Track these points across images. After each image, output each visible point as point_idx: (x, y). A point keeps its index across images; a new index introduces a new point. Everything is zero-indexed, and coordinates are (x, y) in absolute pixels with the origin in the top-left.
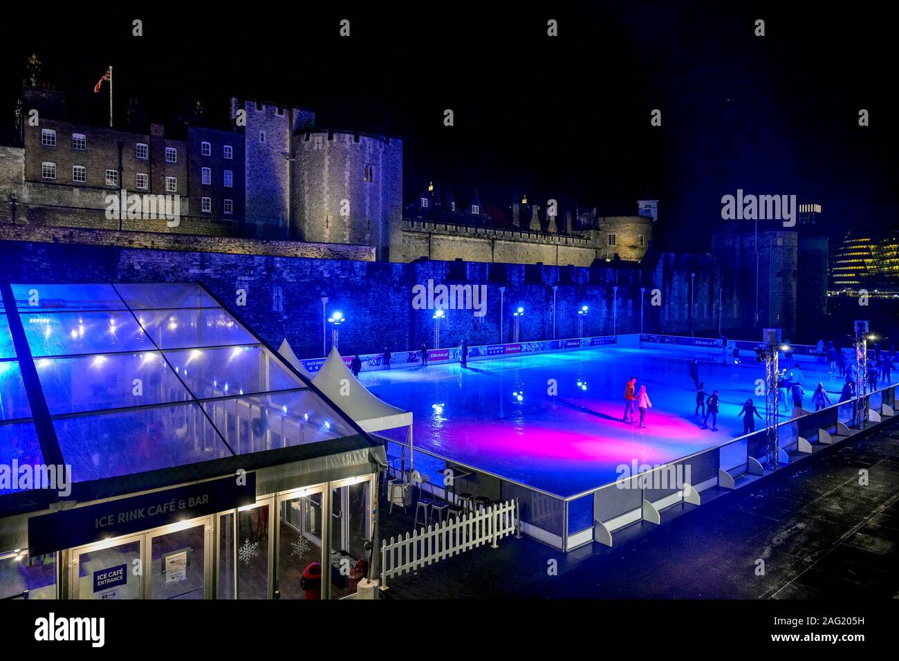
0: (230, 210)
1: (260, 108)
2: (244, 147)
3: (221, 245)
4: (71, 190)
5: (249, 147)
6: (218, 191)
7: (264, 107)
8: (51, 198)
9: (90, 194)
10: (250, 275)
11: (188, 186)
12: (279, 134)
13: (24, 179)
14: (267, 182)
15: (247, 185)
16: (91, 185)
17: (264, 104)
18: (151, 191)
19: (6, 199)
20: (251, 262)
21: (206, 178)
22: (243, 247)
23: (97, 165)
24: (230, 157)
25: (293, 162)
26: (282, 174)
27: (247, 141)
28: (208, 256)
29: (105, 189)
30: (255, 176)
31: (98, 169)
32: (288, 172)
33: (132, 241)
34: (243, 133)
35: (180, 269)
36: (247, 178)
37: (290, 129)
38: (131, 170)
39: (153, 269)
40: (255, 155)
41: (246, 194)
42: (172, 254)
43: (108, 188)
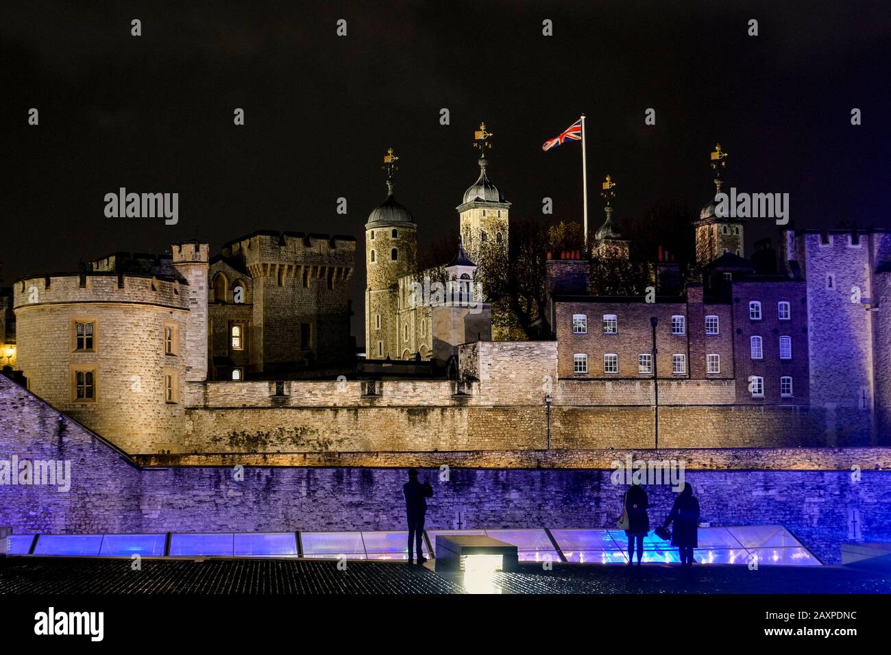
0: (788, 391)
1: (825, 241)
2: (804, 301)
3: (784, 458)
4: (604, 384)
5: (812, 298)
6: (772, 368)
7: (831, 239)
9: (623, 388)
10: (820, 496)
11: (734, 364)
12: (854, 273)
13: (557, 377)
14: (840, 346)
15: (811, 353)
16: (623, 375)
18: (690, 376)
19: (541, 403)
20: (821, 480)
21: (757, 351)
22: (811, 459)
23: (629, 350)
24: (786, 316)
25: (877, 313)
26: (861, 330)
27: (809, 290)
28: (772, 476)
29: (638, 379)
30: (822, 338)
31: (631, 354)
32: (869, 327)
33: (692, 460)
34: (804, 280)
35: (743, 492)
36: (811, 344)
37: (870, 263)
38: (666, 352)
39: (716, 491)
40: (822, 309)
41: (810, 367)
42: (735, 475)
43: (642, 377)
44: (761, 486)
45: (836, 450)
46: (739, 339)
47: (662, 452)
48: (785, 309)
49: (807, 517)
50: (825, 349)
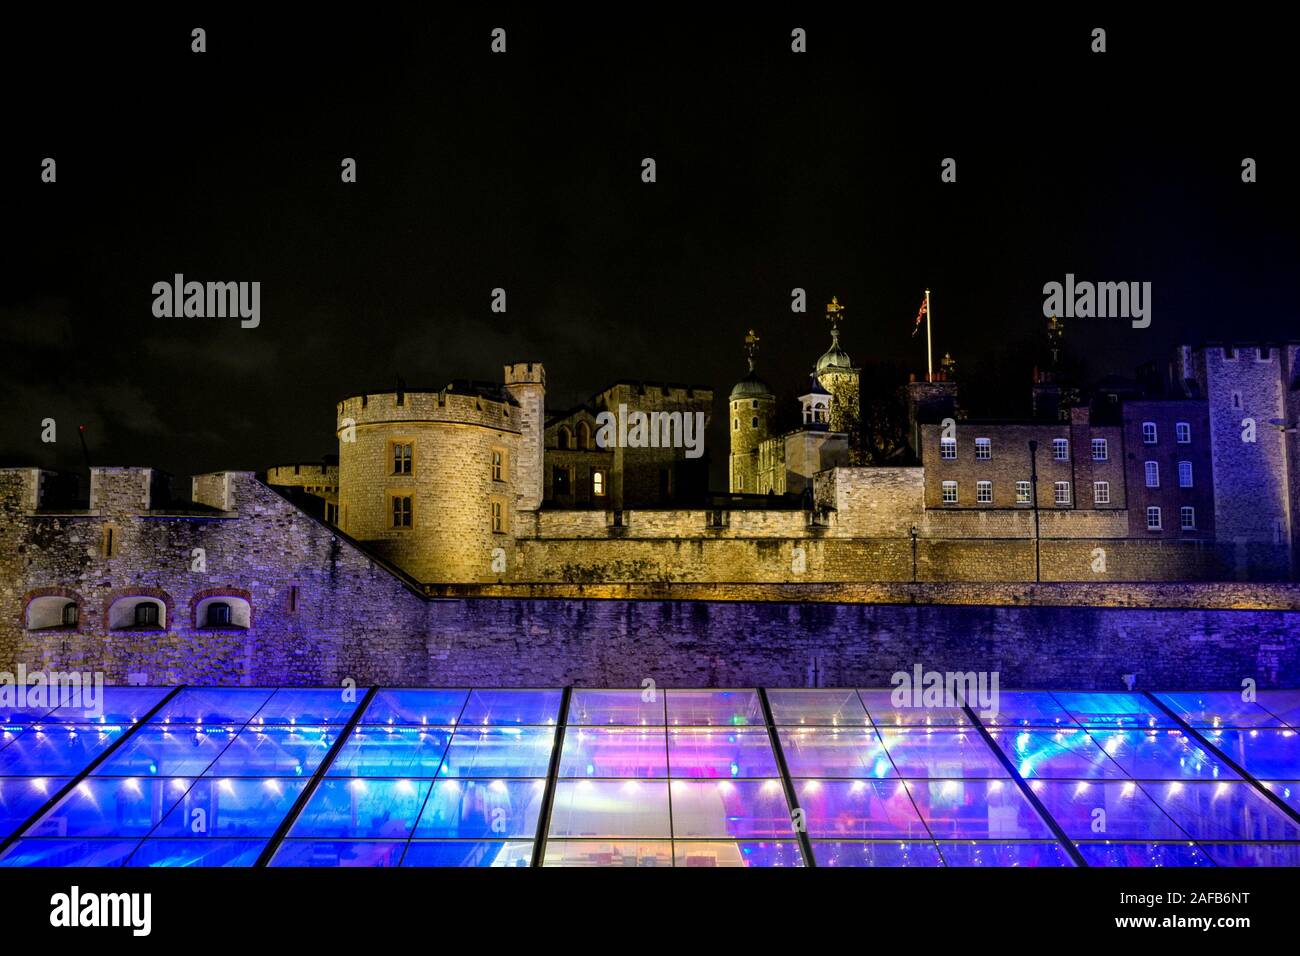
0: (1190, 524)
1: (1229, 355)
2: (1207, 422)
3: (1223, 594)
4: (977, 515)
5: (1215, 419)
6: (1171, 496)
7: (1236, 353)
8: (954, 527)
9: (999, 519)
10: (1279, 643)
11: (1126, 493)
12: (1264, 391)
13: (924, 506)
14: (1250, 472)
15: (1216, 481)
16: (998, 506)
17: (1236, 347)
18: (1075, 506)
19: (906, 535)
20: (1279, 622)
21: (1152, 477)
22: (1257, 597)
23: (1005, 477)
24: (1186, 439)
25: (1293, 434)
26: (1274, 455)
27: (1212, 410)
28: (1215, 616)
29: (1016, 509)
30: (1228, 464)
31: (1007, 482)
32: (1284, 450)
33: (1104, 596)
34: (1206, 399)
35: (1177, 636)
36: (1215, 470)
37: (1284, 378)
38: (1047, 479)
39: (1142, 636)
40: (1228, 431)
41: (1215, 496)
42: (1166, 615)
43: (1020, 507)
44: (1200, 630)
45: (1290, 586)
46: (1131, 466)
47: (1066, 586)
48: (1184, 431)
49: (1262, 669)
50: (1232, 476)
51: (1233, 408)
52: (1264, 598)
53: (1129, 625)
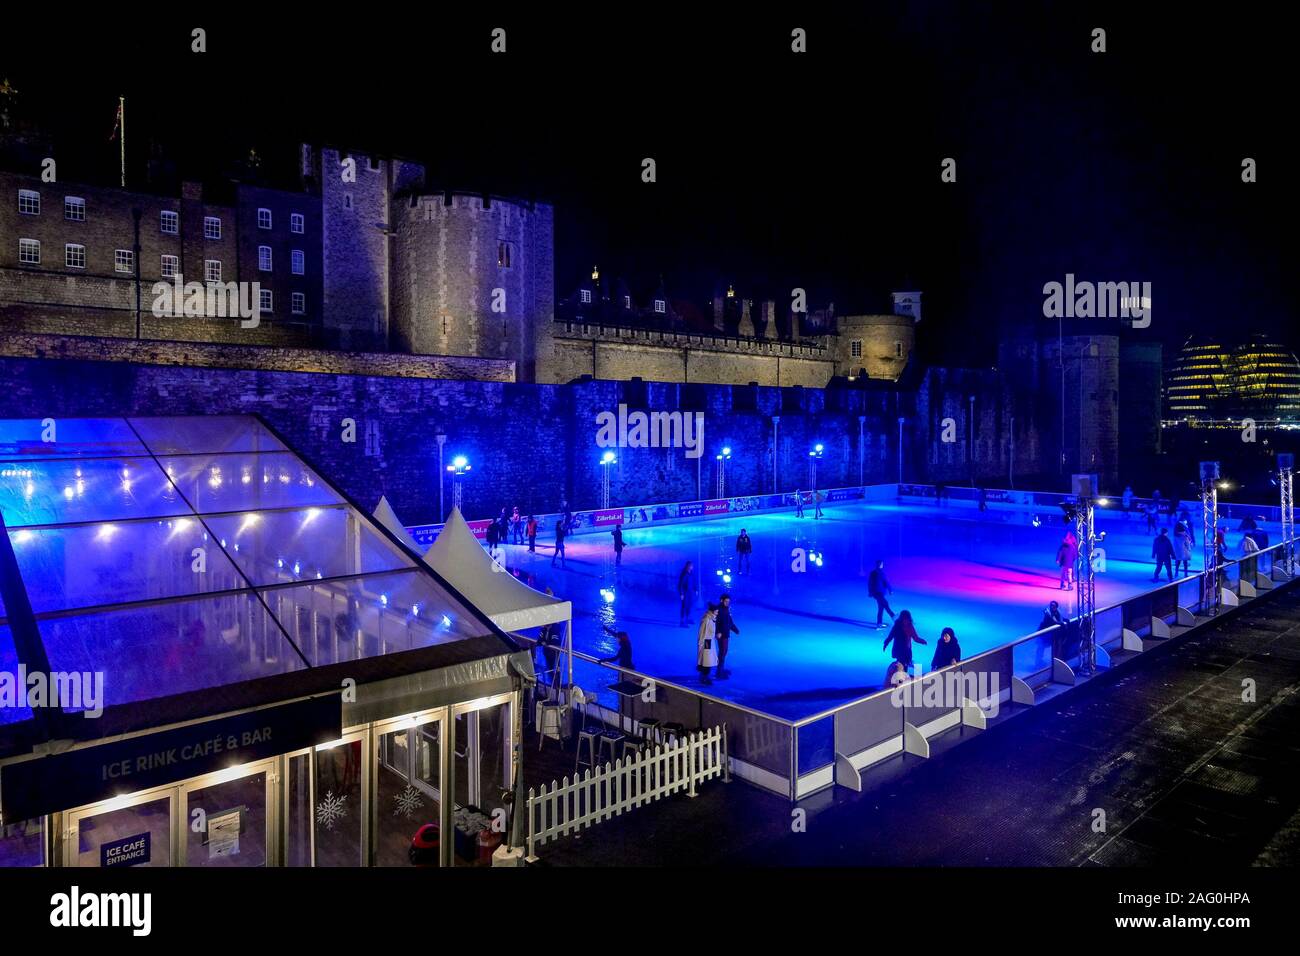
2: (320, 216)
3: (287, 359)
4: (64, 280)
5: (328, 215)
6: (282, 282)
8: (33, 292)
9: (91, 286)
10: (331, 404)
11: (238, 274)
12: (373, 196)
15: (326, 271)
16: (93, 272)
17: (350, 152)
20: (332, 384)
21: (265, 261)
22: (321, 363)
23: (101, 243)
24: (300, 230)
25: (394, 238)
26: (379, 255)
27: (325, 207)
28: (269, 377)
29: (114, 278)
30: (338, 257)
31: (104, 248)
32: (386, 252)
33: (157, 355)
34: (320, 195)
35: (227, 396)
36: (326, 262)
37: (389, 189)
38: (152, 251)
39: (187, 394)
40: (338, 228)
41: (325, 286)
42: (216, 374)
43: (118, 276)
44: (252, 390)
45: (352, 355)
46: (244, 248)
47: (109, 342)
48: (298, 222)
49: (314, 429)
50: (340, 269)
51: (345, 207)
52: (328, 365)
53: (172, 382)
